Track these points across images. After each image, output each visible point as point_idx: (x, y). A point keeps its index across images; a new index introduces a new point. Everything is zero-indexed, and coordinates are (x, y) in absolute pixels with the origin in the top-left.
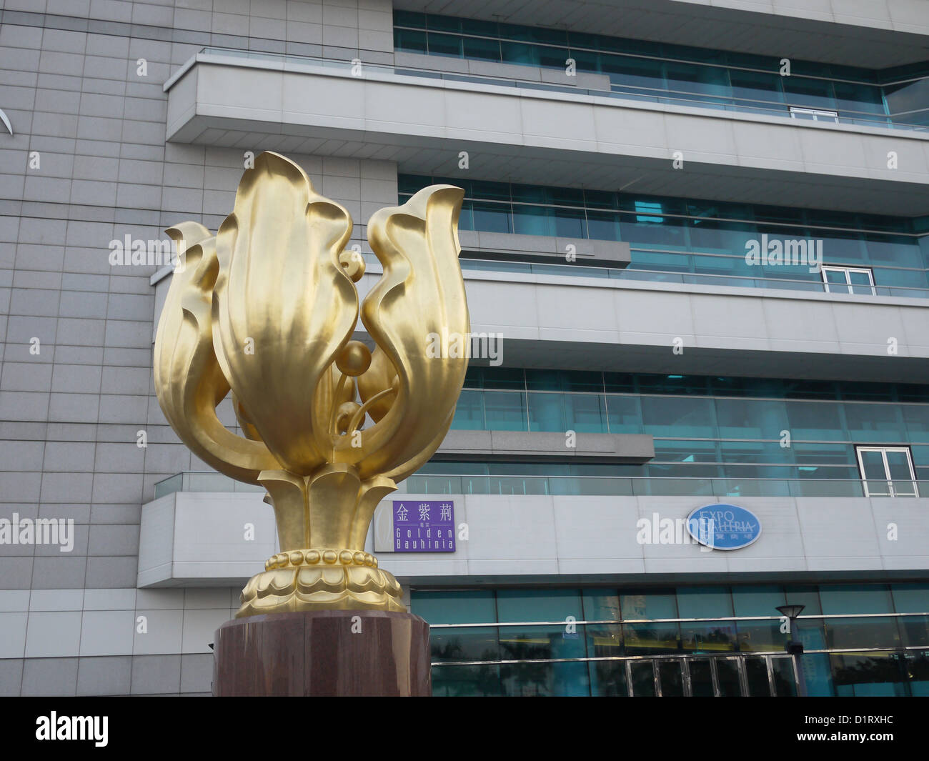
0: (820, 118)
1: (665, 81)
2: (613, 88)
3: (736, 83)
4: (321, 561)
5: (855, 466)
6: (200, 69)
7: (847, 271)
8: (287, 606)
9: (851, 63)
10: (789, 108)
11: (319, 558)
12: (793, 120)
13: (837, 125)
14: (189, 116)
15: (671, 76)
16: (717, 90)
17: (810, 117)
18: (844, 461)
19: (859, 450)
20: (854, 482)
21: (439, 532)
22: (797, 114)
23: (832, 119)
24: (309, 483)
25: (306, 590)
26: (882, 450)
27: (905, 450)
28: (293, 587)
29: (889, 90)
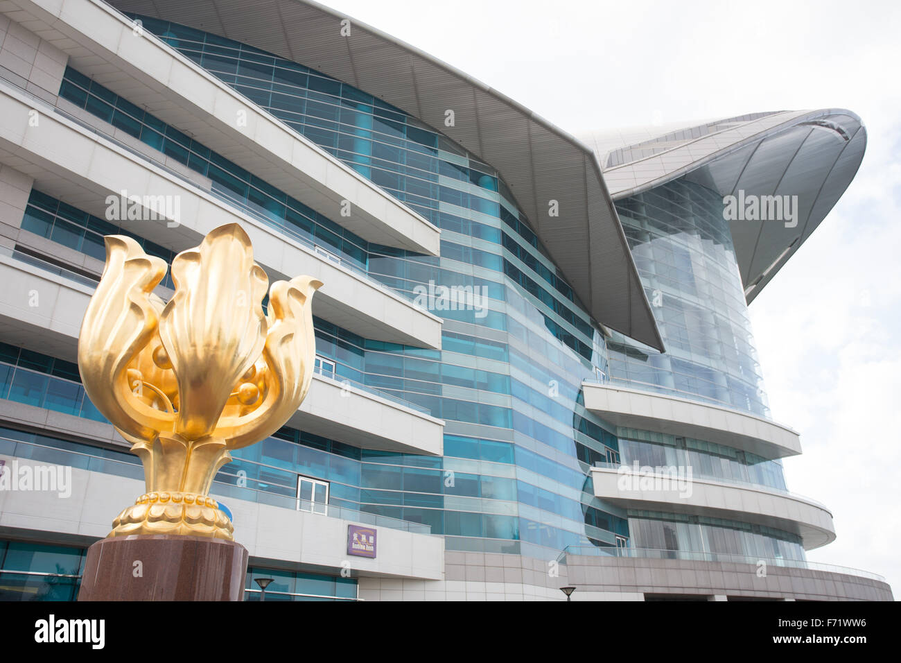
0: (330, 258)
1: (246, 200)
2: (212, 190)
3: (288, 219)
4: (183, 501)
5: (295, 489)
7: (322, 360)
8: (175, 531)
9: (357, 233)
10: (315, 246)
11: (182, 499)
12: (315, 253)
13: (339, 266)
15: (251, 198)
16: (275, 218)
17: (326, 255)
18: (288, 483)
19: (300, 479)
20: (291, 500)
22: (318, 251)
23: (337, 262)
24: (193, 447)
25: (190, 521)
26: (314, 482)
27: (327, 484)
28: (181, 518)
29: (371, 256)
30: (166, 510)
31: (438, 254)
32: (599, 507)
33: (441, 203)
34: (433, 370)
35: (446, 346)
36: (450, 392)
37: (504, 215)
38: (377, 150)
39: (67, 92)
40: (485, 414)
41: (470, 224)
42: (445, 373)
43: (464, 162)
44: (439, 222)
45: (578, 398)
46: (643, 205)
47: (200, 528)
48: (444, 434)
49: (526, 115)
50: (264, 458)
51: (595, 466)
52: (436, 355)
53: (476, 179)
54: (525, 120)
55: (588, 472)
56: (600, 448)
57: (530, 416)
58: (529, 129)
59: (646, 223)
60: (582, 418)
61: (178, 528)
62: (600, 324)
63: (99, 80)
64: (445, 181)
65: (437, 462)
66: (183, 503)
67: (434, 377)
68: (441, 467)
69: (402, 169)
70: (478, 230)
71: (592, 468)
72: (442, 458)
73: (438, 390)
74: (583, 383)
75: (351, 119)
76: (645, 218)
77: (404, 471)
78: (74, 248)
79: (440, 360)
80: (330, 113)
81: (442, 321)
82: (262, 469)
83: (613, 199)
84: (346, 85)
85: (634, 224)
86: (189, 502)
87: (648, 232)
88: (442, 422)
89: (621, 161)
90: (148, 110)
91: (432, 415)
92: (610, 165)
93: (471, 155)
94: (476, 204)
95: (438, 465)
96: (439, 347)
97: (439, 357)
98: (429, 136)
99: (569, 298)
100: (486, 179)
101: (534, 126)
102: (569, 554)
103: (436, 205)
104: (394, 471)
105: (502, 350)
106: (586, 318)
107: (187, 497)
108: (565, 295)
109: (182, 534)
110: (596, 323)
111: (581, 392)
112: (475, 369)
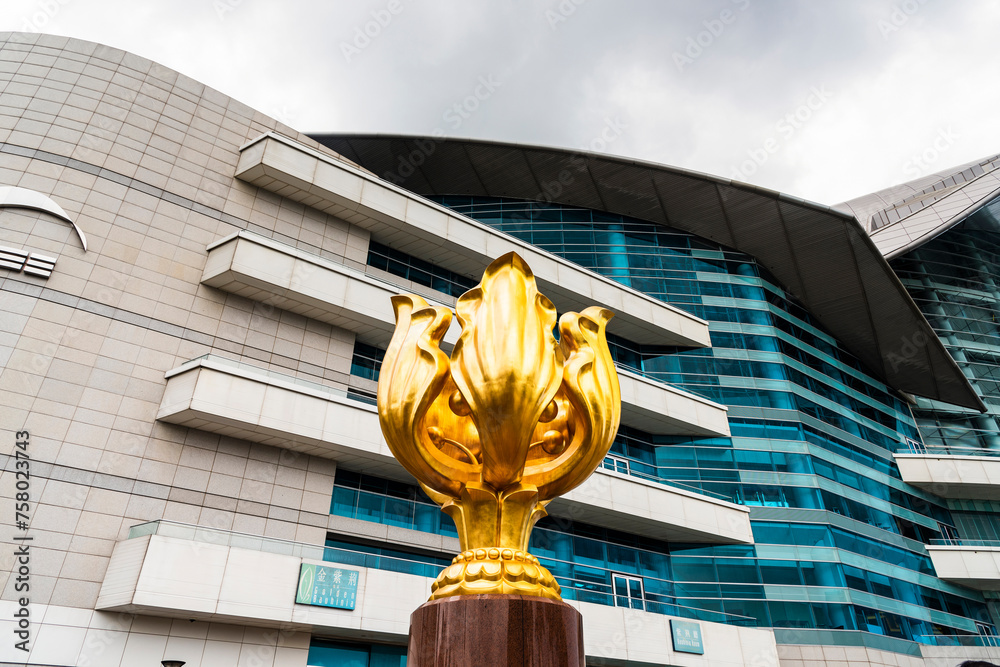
5: (611, 586)
6: (241, 241)
7: (615, 459)
14: (226, 268)
18: (603, 581)
19: (614, 575)
21: (345, 594)
24: (502, 498)
25: (512, 578)
26: (628, 578)
27: (640, 580)
28: (501, 575)
29: (645, 358)
30: (483, 568)
31: (710, 345)
33: (703, 297)
34: (727, 458)
35: (734, 432)
36: (747, 477)
37: (769, 297)
38: (634, 262)
39: (373, 261)
40: (792, 496)
41: (737, 313)
42: (738, 459)
43: (719, 256)
44: (704, 315)
46: (920, 263)
47: (523, 586)
48: (751, 521)
49: (774, 197)
50: (576, 558)
51: (930, 544)
52: (727, 443)
53: (733, 269)
54: (774, 202)
55: (923, 551)
56: (933, 524)
57: (843, 495)
58: (779, 210)
59: (929, 281)
60: (902, 492)
61: (499, 587)
62: (900, 391)
63: (395, 246)
64: (703, 277)
65: (749, 550)
66: (501, 559)
67: (730, 465)
68: (755, 555)
69: (659, 274)
70: (746, 316)
71: (928, 547)
72: (753, 546)
73: (735, 476)
74: (894, 455)
75: (605, 239)
76: (926, 276)
77: (716, 563)
79: (731, 446)
80: (586, 238)
81: (726, 408)
82: (576, 568)
83: (888, 260)
84: (594, 211)
85: (917, 284)
86: (507, 558)
87: (933, 290)
88: (746, 509)
89: (886, 222)
91: (735, 502)
92: (874, 227)
93: (725, 248)
94: (739, 292)
95: (751, 553)
96: (729, 434)
97: (729, 444)
98: (680, 240)
100: (745, 267)
101: (783, 206)
102: (923, 644)
103: (699, 300)
104: (705, 563)
105: (796, 429)
106: (883, 389)
107: (506, 553)
109: (504, 592)
110: (893, 391)
111: (894, 465)
112: (770, 452)
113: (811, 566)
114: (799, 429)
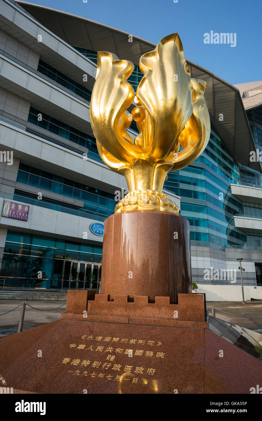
21: (23, 214)
32: (237, 231)
34: (176, 178)
36: (182, 186)
39: (40, 69)
40: (195, 195)
42: (179, 179)
45: (228, 189)
46: (254, 115)
48: (181, 202)
49: (212, 76)
51: (235, 216)
54: (211, 78)
55: (233, 217)
56: (237, 209)
57: (212, 196)
58: (212, 82)
60: (230, 197)
62: (237, 162)
63: (51, 64)
67: (177, 181)
71: (234, 216)
73: (178, 185)
74: (231, 184)
78: (46, 129)
79: (178, 174)
83: (246, 110)
88: (180, 197)
90: (68, 76)
91: (176, 195)
97: (178, 173)
99: (225, 151)
101: (215, 81)
102: (226, 248)
105: (202, 170)
106: (232, 160)
108: (224, 150)
110: (235, 161)
111: (230, 187)
112: (192, 178)
113: (197, 220)
114: (203, 170)
